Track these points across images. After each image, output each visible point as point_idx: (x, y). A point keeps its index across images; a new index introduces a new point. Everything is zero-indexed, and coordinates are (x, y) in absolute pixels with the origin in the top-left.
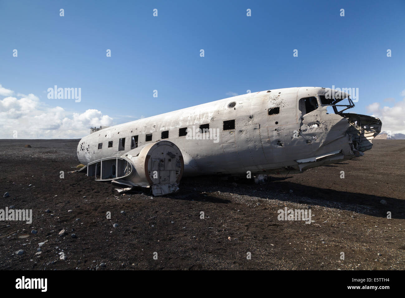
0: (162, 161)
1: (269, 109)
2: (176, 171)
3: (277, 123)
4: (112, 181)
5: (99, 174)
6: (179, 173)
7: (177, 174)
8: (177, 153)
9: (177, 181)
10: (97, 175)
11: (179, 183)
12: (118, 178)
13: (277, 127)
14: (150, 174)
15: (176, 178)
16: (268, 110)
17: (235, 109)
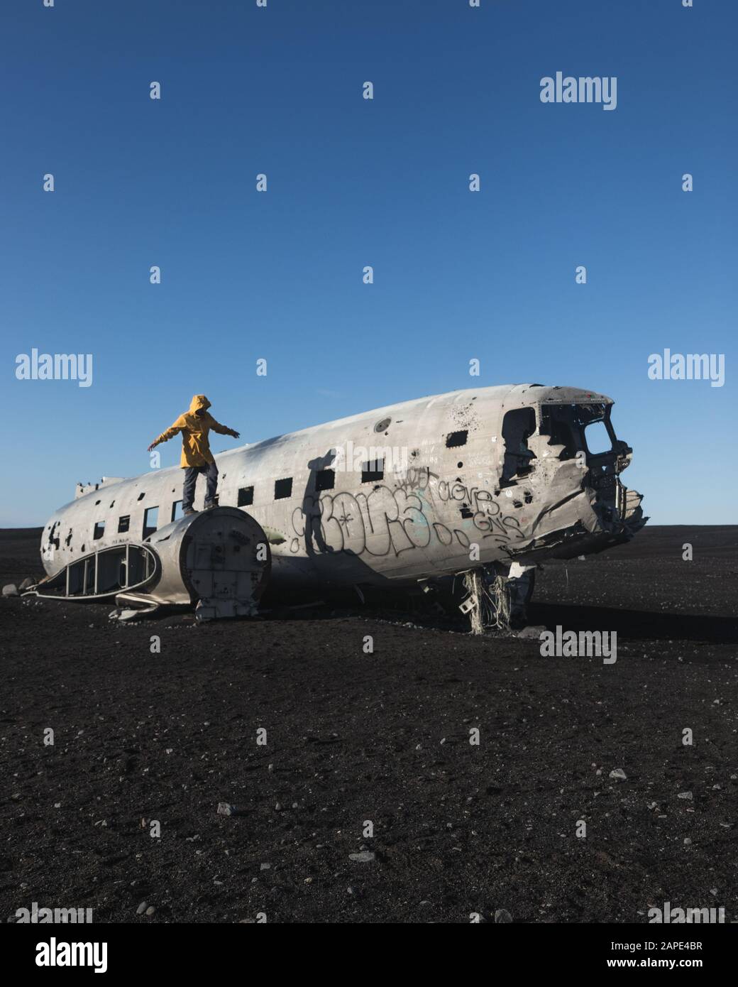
0: (218, 549)
1: (449, 435)
2: (253, 574)
3: (460, 465)
4: (117, 596)
5: (91, 585)
6: (259, 577)
7: (255, 581)
8: (254, 535)
9: (254, 596)
10: (87, 588)
11: (259, 601)
12: (129, 588)
13: (459, 473)
14: (191, 576)
15: (253, 588)
16: (447, 438)
17: (386, 434)
